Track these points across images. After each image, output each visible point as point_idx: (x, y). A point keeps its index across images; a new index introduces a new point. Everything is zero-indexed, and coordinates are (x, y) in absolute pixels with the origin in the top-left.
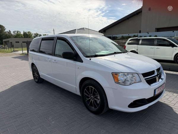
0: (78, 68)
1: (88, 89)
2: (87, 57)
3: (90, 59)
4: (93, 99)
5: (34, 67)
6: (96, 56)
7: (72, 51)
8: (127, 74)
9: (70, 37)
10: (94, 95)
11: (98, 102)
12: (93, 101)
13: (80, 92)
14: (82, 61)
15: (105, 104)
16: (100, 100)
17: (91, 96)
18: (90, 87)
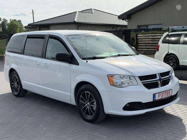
0: (74, 72)
1: (84, 95)
2: (84, 59)
3: (87, 62)
4: (89, 106)
5: (14, 74)
6: (94, 58)
7: (67, 52)
8: (123, 77)
9: (65, 36)
10: (90, 100)
11: (94, 109)
12: (89, 108)
13: (75, 100)
14: (78, 64)
15: (101, 109)
16: (96, 106)
17: (87, 103)
18: (86, 92)
